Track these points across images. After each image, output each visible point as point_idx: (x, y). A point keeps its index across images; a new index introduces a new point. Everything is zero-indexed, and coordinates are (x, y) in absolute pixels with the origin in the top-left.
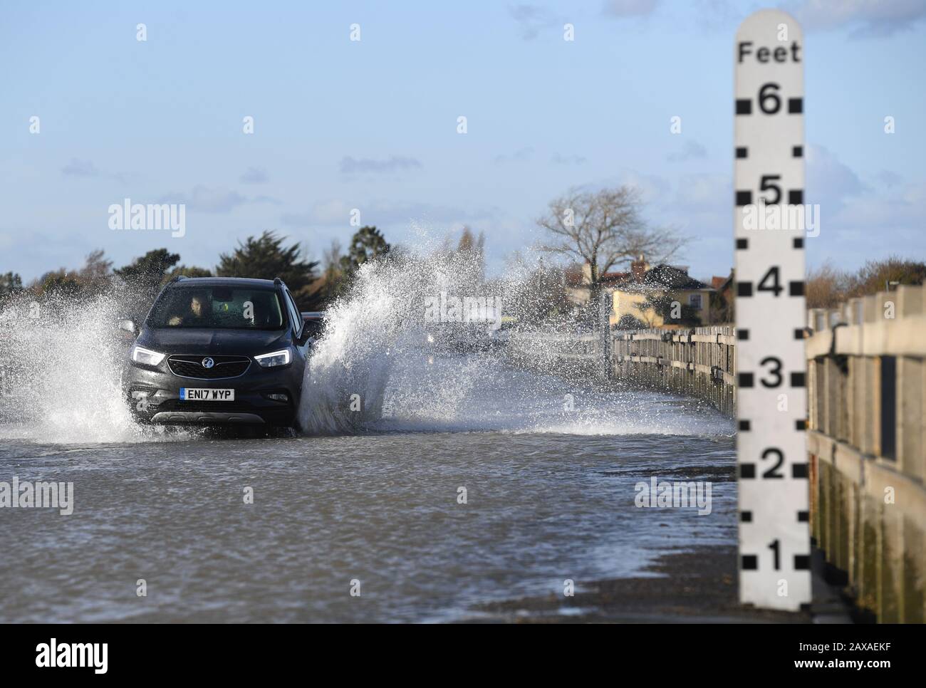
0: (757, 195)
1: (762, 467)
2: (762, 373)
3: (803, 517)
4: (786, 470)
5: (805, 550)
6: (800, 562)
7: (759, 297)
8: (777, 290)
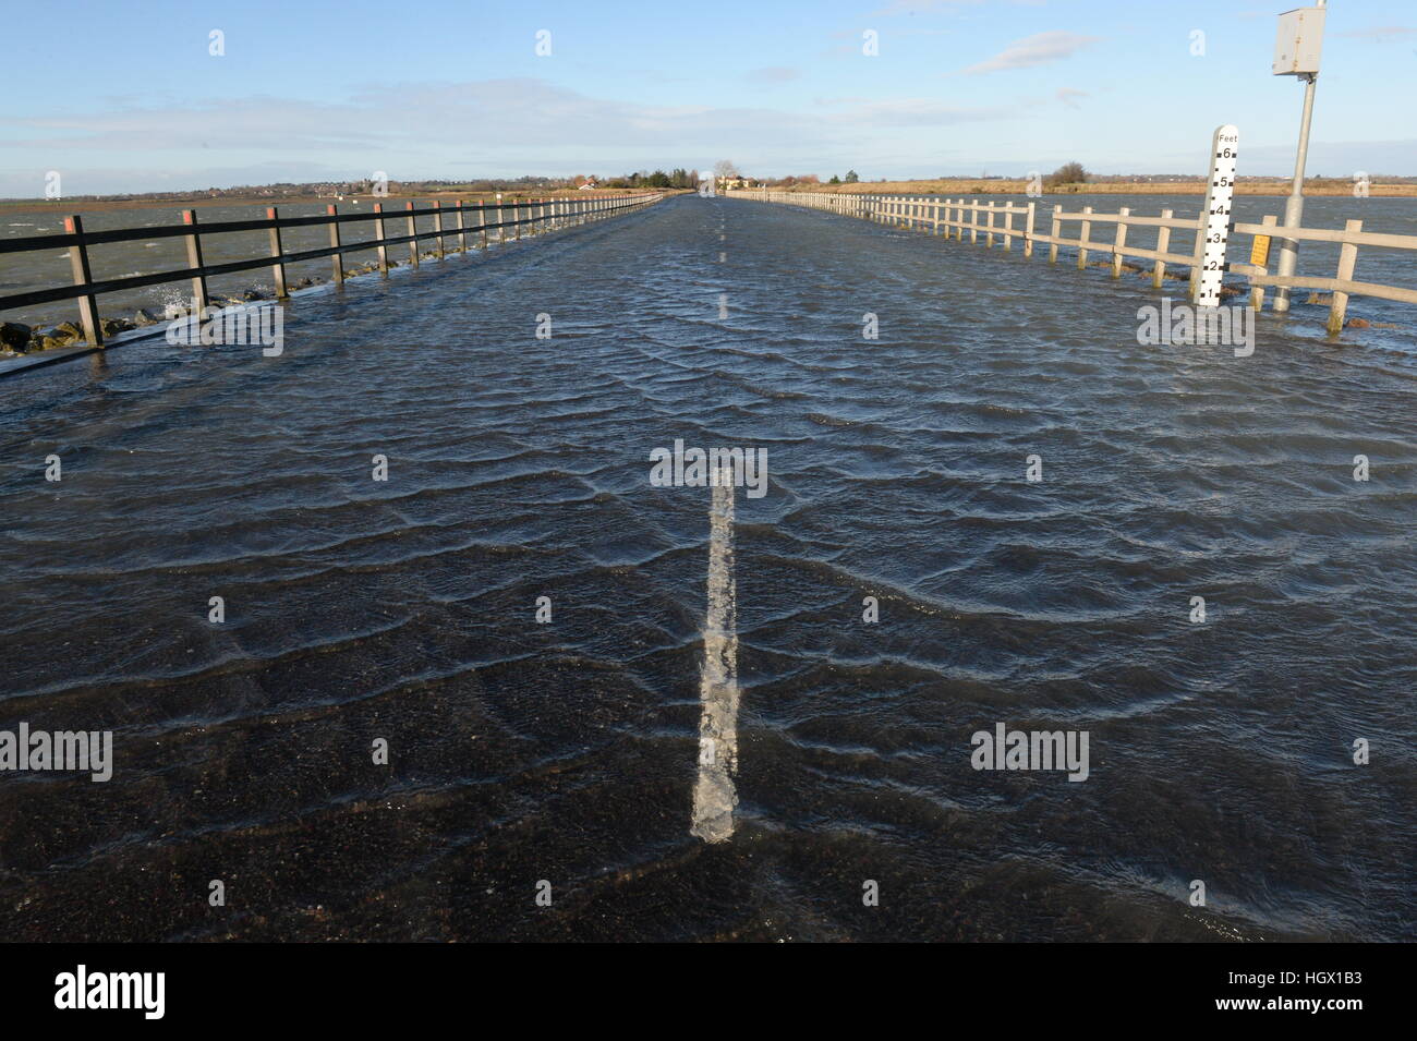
0: (1220, 183)
1: (1210, 267)
2: (1215, 238)
3: (1220, 282)
4: (1217, 268)
5: (1219, 292)
6: (1217, 295)
7: (1216, 214)
8: (1222, 213)
